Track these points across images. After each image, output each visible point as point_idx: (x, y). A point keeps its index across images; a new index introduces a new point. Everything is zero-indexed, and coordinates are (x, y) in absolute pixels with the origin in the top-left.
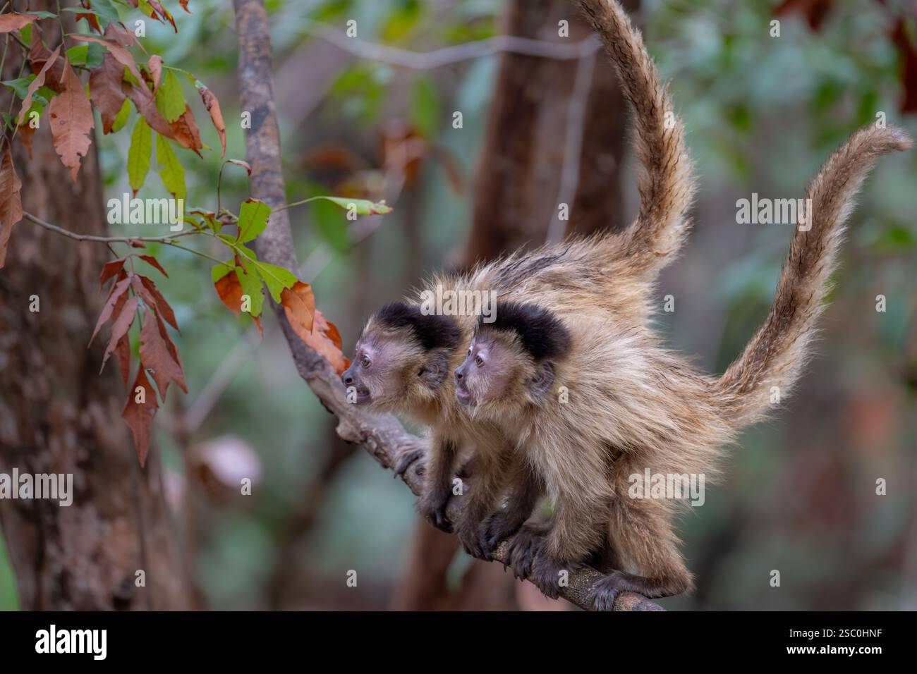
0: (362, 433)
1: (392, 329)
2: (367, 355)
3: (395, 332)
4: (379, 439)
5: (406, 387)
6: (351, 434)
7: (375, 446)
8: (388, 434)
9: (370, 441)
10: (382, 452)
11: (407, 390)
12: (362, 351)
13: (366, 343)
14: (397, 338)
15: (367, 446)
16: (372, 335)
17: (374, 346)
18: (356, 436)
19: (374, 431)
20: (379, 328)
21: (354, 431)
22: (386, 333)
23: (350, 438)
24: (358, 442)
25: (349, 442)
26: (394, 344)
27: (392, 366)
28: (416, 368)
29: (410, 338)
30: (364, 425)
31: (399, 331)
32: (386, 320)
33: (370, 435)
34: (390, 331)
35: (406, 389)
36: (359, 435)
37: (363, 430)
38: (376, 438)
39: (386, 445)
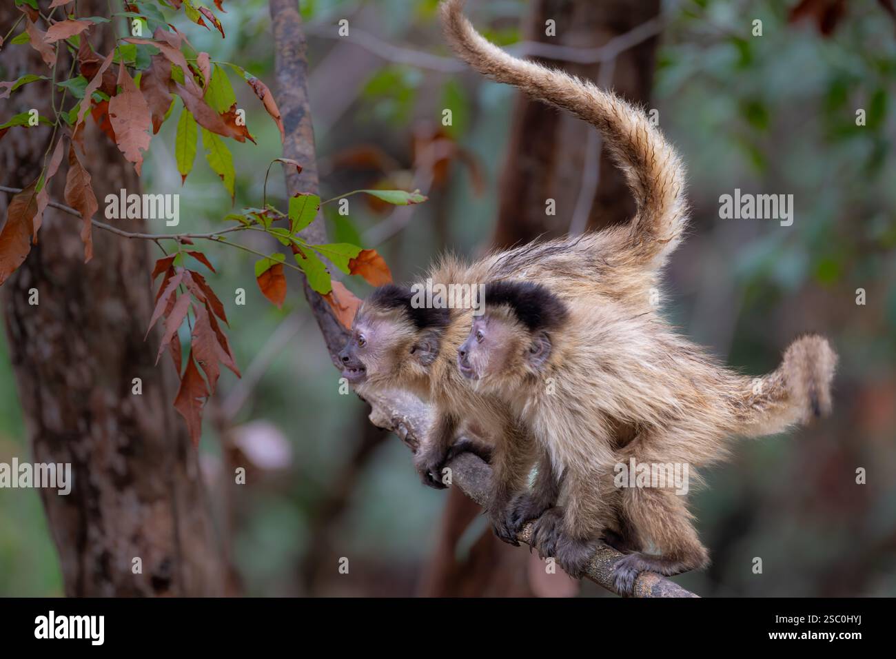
0: (393, 420)
1: (385, 309)
2: (362, 335)
3: (388, 312)
4: (410, 426)
5: (399, 364)
6: (383, 421)
7: (406, 432)
8: (418, 421)
9: (401, 428)
10: (413, 438)
11: (399, 367)
12: (357, 331)
13: (361, 323)
14: (391, 318)
15: (398, 433)
16: (366, 315)
17: (369, 326)
18: (387, 423)
19: (405, 418)
20: (373, 309)
21: (386, 418)
22: (380, 314)
23: (382, 425)
24: (390, 429)
25: (381, 429)
26: (388, 324)
27: (386, 345)
28: (408, 346)
29: (403, 318)
30: (395, 413)
31: (392, 311)
32: (379, 301)
33: (401, 422)
34: (383, 312)
36: (390, 422)
37: (394, 417)
38: (407, 425)
39: (416, 432)
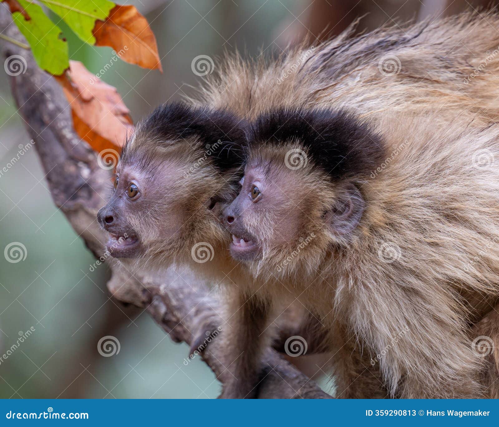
0: (144, 290)
1: (168, 142)
2: (133, 182)
3: (172, 146)
4: (170, 301)
5: (192, 225)
6: (129, 291)
7: (163, 309)
8: (182, 293)
9: (155, 302)
10: (174, 319)
11: (193, 229)
12: (126, 176)
13: (132, 164)
14: (178, 155)
15: (152, 310)
16: (140, 152)
17: (143, 168)
18: (135, 295)
19: (162, 288)
20: (149, 141)
21: (134, 287)
22: (162, 150)
23: (127, 298)
24: (139, 304)
25: (125, 304)
26: (173, 164)
27: (171, 196)
28: (206, 198)
29: (196, 155)
30: (148, 281)
31: (180, 145)
32: (159, 130)
33: (157, 294)
34: (166, 146)
35: (192, 227)
36: (140, 294)
37: (147, 287)
38: (165, 299)
39: (179, 309)
